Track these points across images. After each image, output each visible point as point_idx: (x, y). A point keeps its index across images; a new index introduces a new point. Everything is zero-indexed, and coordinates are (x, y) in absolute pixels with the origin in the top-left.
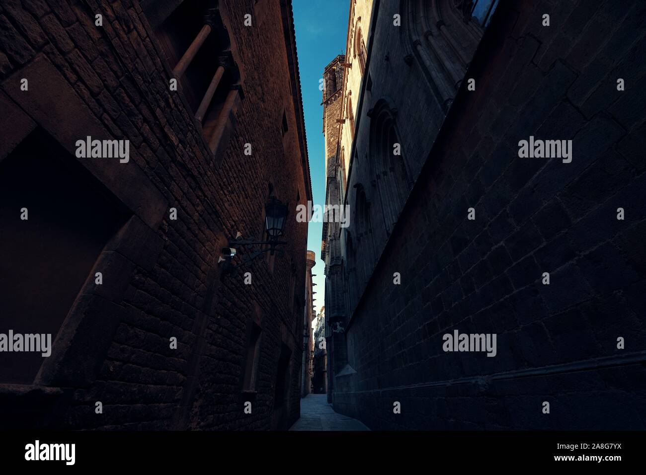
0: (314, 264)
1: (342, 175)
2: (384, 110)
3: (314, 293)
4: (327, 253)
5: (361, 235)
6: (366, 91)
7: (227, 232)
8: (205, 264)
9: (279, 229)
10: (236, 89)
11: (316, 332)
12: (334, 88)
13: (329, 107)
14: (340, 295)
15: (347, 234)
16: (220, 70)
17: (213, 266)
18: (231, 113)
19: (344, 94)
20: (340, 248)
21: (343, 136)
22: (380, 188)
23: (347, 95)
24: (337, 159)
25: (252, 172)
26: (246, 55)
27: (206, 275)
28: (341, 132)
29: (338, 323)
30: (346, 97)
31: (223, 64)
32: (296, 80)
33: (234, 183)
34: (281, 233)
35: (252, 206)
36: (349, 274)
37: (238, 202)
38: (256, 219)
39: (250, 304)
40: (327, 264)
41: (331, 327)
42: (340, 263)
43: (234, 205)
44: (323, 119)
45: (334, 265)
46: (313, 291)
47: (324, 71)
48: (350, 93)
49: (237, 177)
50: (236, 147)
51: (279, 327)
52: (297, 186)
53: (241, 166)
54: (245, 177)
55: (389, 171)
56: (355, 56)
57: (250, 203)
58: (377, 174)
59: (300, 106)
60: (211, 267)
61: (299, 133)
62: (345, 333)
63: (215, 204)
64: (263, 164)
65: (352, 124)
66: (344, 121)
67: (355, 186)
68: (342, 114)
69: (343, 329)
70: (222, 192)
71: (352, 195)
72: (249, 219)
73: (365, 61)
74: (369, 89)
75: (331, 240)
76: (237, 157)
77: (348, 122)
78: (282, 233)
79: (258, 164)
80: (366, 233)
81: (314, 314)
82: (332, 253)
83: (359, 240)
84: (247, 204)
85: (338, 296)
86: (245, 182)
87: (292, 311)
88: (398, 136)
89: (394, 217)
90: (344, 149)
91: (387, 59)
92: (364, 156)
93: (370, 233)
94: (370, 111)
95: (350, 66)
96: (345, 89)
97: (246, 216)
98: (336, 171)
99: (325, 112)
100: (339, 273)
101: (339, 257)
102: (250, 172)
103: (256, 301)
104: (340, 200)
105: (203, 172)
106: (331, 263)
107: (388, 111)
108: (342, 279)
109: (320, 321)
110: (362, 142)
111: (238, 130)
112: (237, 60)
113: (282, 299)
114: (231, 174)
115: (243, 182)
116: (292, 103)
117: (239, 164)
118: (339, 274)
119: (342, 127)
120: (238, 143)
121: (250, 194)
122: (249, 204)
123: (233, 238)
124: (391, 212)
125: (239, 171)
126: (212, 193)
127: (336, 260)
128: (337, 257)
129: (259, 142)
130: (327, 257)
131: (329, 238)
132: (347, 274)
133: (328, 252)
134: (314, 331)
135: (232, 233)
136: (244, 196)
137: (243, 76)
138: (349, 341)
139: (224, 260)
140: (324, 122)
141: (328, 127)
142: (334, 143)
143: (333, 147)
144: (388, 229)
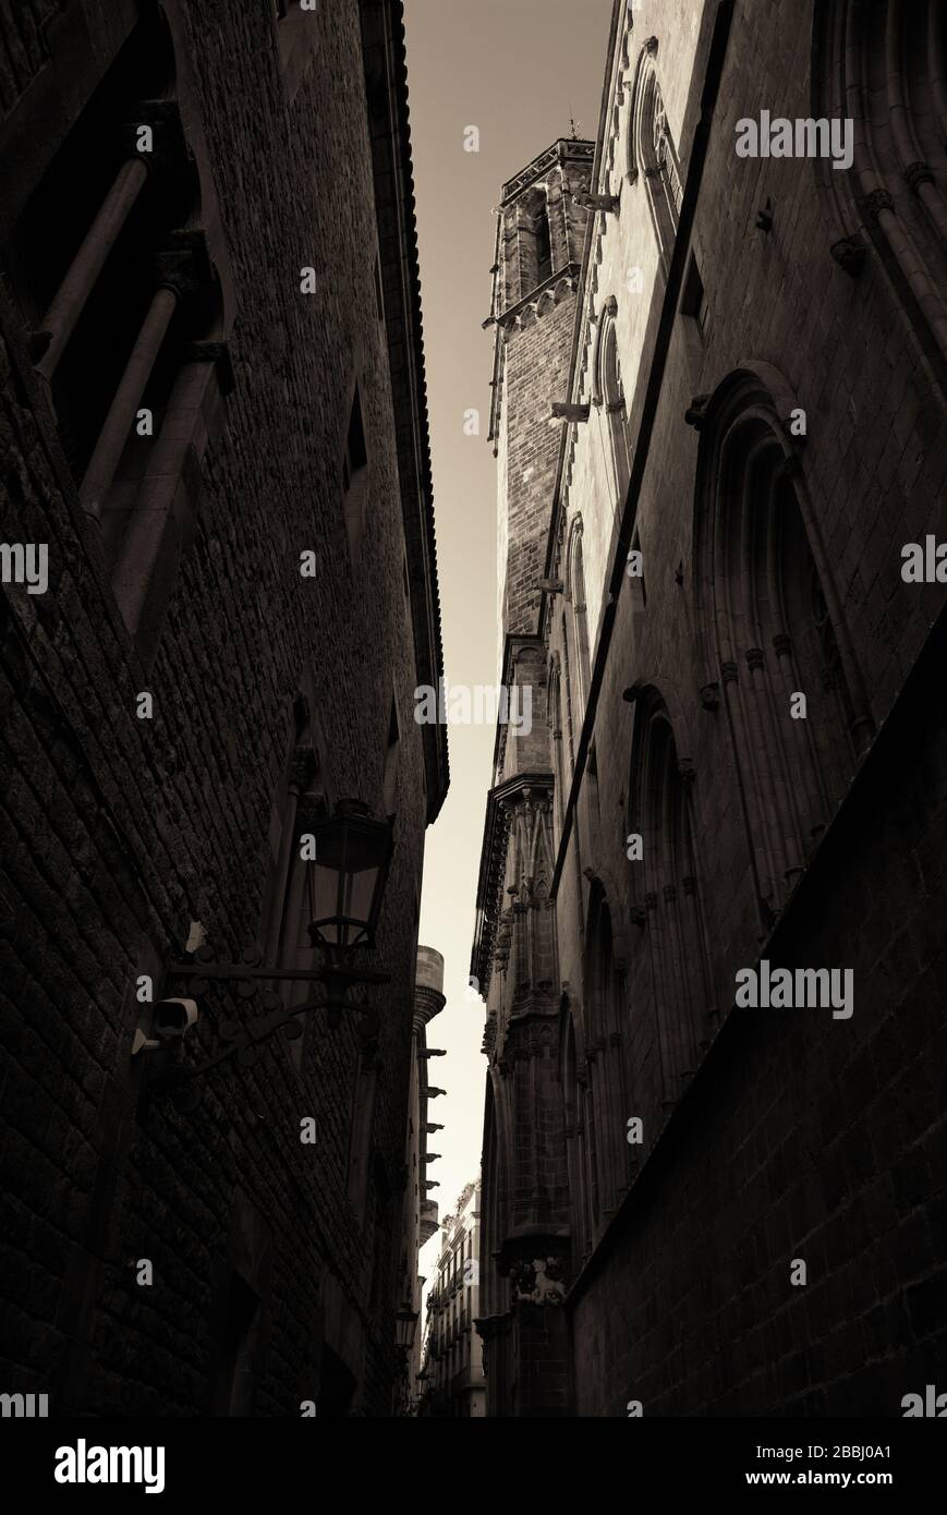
0: (437, 1002)
1: (575, 634)
2: (752, 412)
3: (434, 1128)
4: (495, 963)
5: (652, 900)
6: (678, 316)
7: (161, 930)
8: (95, 1063)
9: (357, 923)
10: (206, 359)
11: (435, 1291)
12: (540, 263)
13: (518, 338)
14: (549, 1146)
15: (587, 887)
16: (163, 305)
17: (115, 1070)
18: (190, 456)
19: (586, 304)
20: (554, 946)
21: (579, 470)
22: (736, 719)
23: (598, 312)
24: (551, 563)
25: (242, 670)
26: (244, 225)
27: (96, 1105)
28: (568, 452)
29: (539, 1265)
30: (593, 318)
31: (173, 282)
32: (404, 264)
33: (187, 730)
34: (365, 938)
35: (238, 809)
36: (592, 1059)
37: (196, 801)
38: (251, 859)
39: (224, 1206)
40: (495, 1007)
41: (508, 1280)
42: (554, 1009)
43: (183, 815)
44: (494, 384)
45: (529, 1015)
46: (430, 1120)
47: (500, 195)
48: (612, 308)
49: (198, 703)
50: (197, 585)
51: (317, 1286)
52: (391, 684)
53: (210, 658)
54: (221, 691)
55: (770, 650)
56: (633, 175)
57: (233, 796)
58: (725, 657)
59: (411, 359)
60: (111, 1072)
61: (404, 465)
62: (569, 1308)
63: (129, 825)
64: (280, 625)
65: (616, 430)
66: (583, 413)
67: (628, 695)
68: (577, 383)
69: (560, 1287)
70: (148, 774)
71: (614, 724)
72: (227, 860)
73: (674, 210)
74: (693, 310)
75: (518, 909)
76: (199, 622)
77: (599, 419)
78: (372, 937)
79: (263, 632)
80: (671, 894)
81: (427, 1216)
82: (521, 964)
83: (640, 921)
84: (224, 802)
85: (541, 1150)
86: (220, 714)
87: (360, 1219)
88: (810, 528)
89: (790, 843)
90: (580, 527)
91: (766, 224)
92: (670, 574)
93: (687, 893)
94: (696, 403)
95: (613, 204)
96: (589, 286)
97: (219, 853)
98: (545, 610)
99: (499, 358)
100: (547, 1050)
101: (549, 983)
102: (236, 673)
103: (245, 1189)
104: (559, 736)
105: (97, 712)
106: (515, 1009)
107: (769, 420)
108: (559, 1079)
109: (453, 1245)
110: (661, 512)
111: (206, 515)
112: (218, 254)
113: (326, 1174)
114: (177, 697)
115: (214, 717)
116: (383, 350)
117: (206, 649)
118: (547, 1056)
119: (576, 433)
120: (203, 564)
121: (234, 758)
122: (229, 804)
123: (178, 946)
124: (780, 824)
125: (204, 675)
126: (120, 784)
127: (535, 993)
128: (541, 984)
129: (269, 543)
130: (495, 978)
131: (507, 896)
132: (581, 1059)
133: (504, 958)
134: (427, 1290)
135: (174, 928)
136: (215, 771)
137: (230, 312)
138: (584, 1341)
139: (153, 1043)
140: (496, 398)
141: (510, 419)
142: (536, 490)
143: (530, 507)
144: (764, 894)
